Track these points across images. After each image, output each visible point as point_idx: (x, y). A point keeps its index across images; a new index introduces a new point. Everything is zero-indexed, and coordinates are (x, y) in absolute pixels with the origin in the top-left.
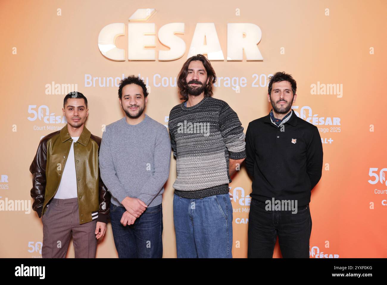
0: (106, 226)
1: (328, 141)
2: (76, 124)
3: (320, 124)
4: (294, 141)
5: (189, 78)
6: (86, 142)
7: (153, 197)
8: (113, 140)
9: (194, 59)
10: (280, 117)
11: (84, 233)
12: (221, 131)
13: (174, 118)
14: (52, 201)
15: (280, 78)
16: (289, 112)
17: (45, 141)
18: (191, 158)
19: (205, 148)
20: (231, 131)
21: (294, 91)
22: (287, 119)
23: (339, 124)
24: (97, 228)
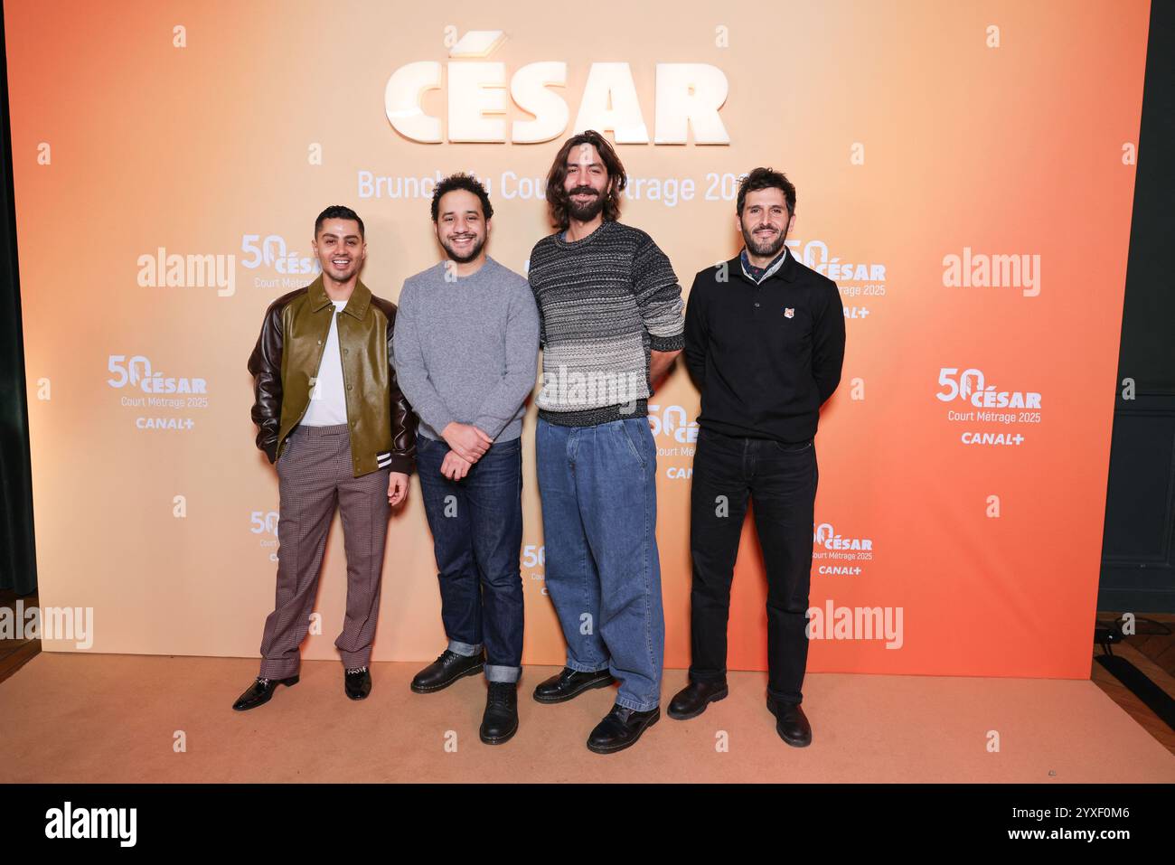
0: (408, 482)
1: (859, 312)
2: (341, 275)
3: (843, 278)
4: (789, 313)
5: (570, 183)
6: (361, 312)
7: (505, 423)
8: (421, 309)
9: (578, 140)
10: (762, 263)
11: (361, 495)
12: (636, 294)
13: (542, 264)
14: (297, 431)
15: (762, 181)
16: (780, 253)
17: (277, 307)
18: (573, 347)
19: (602, 328)
20: (655, 293)
21: (791, 208)
22: (776, 267)
23: (882, 278)
24: (392, 484)
